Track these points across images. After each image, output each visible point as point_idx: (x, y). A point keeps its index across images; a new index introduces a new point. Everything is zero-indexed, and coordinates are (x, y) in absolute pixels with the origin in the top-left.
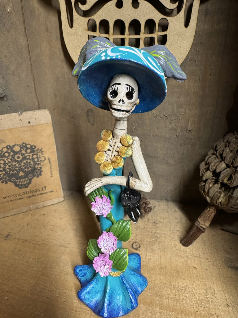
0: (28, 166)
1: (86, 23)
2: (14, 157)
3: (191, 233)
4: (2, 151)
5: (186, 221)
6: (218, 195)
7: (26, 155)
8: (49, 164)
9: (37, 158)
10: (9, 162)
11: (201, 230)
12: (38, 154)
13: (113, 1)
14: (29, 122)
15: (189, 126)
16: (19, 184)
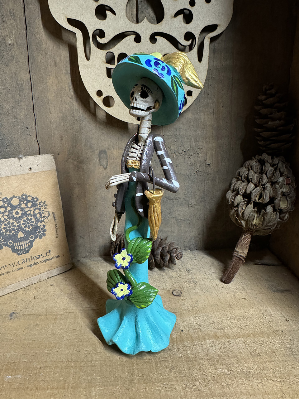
0: (29, 225)
1: (104, 55)
2: (11, 213)
6: (252, 215)
7: (26, 210)
8: (53, 221)
9: (39, 213)
10: (5, 219)
11: (241, 259)
12: (40, 208)
13: (132, 36)
14: (30, 169)
15: (208, 159)
16: (17, 249)
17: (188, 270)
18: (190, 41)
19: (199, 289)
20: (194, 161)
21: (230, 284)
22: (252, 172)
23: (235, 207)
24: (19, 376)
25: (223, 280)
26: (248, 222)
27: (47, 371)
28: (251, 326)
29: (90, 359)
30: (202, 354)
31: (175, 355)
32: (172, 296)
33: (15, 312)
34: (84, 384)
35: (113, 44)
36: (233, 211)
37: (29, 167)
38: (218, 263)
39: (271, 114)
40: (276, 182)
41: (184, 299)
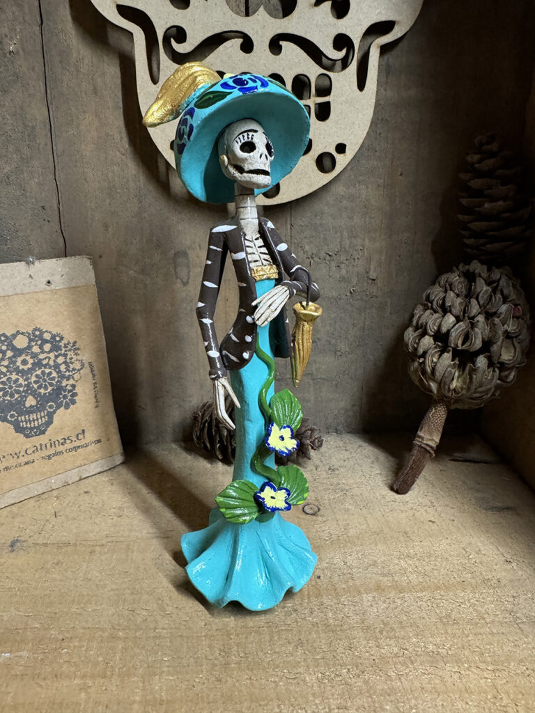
0: (46, 383)
2: (14, 363)
6: (451, 374)
7: (42, 356)
8: (91, 376)
9: (65, 363)
10: (2, 373)
11: (428, 451)
12: (67, 354)
13: (236, 39)
14: (49, 282)
15: (372, 270)
16: (25, 426)
17: (332, 468)
18: (344, 51)
19: (352, 502)
20: (347, 272)
21: (407, 495)
22: (452, 294)
23: (420, 357)
24: (24, 654)
25: (395, 488)
26: (442, 385)
27: (75, 647)
28: (443, 571)
29: (152, 626)
30: (354, 619)
31: (305, 620)
32: (303, 516)
33: (19, 539)
34: (141, 670)
35: (201, 55)
36: (416, 364)
37: (47, 279)
38: (387, 458)
39: (490, 188)
40: (495, 314)
41: (324, 519)
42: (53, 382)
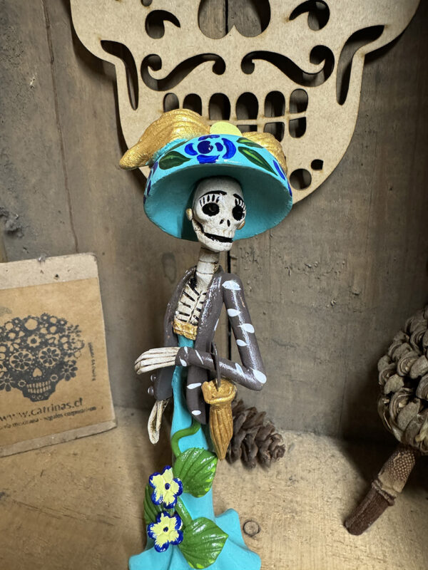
0: (51, 359)
1: (161, 100)
2: (25, 341)
3: (366, 505)
4: (3, 329)
5: (356, 478)
6: (416, 426)
7: (48, 337)
8: (90, 355)
9: (68, 342)
10: (15, 349)
11: (386, 500)
12: (70, 336)
13: (209, 62)
14: (57, 276)
15: (355, 285)
16: (32, 392)
17: (294, 478)
18: (322, 64)
20: (328, 284)
23: (386, 397)
26: (406, 435)
33: (6, 492)
41: (259, 546)
42: (57, 358)
